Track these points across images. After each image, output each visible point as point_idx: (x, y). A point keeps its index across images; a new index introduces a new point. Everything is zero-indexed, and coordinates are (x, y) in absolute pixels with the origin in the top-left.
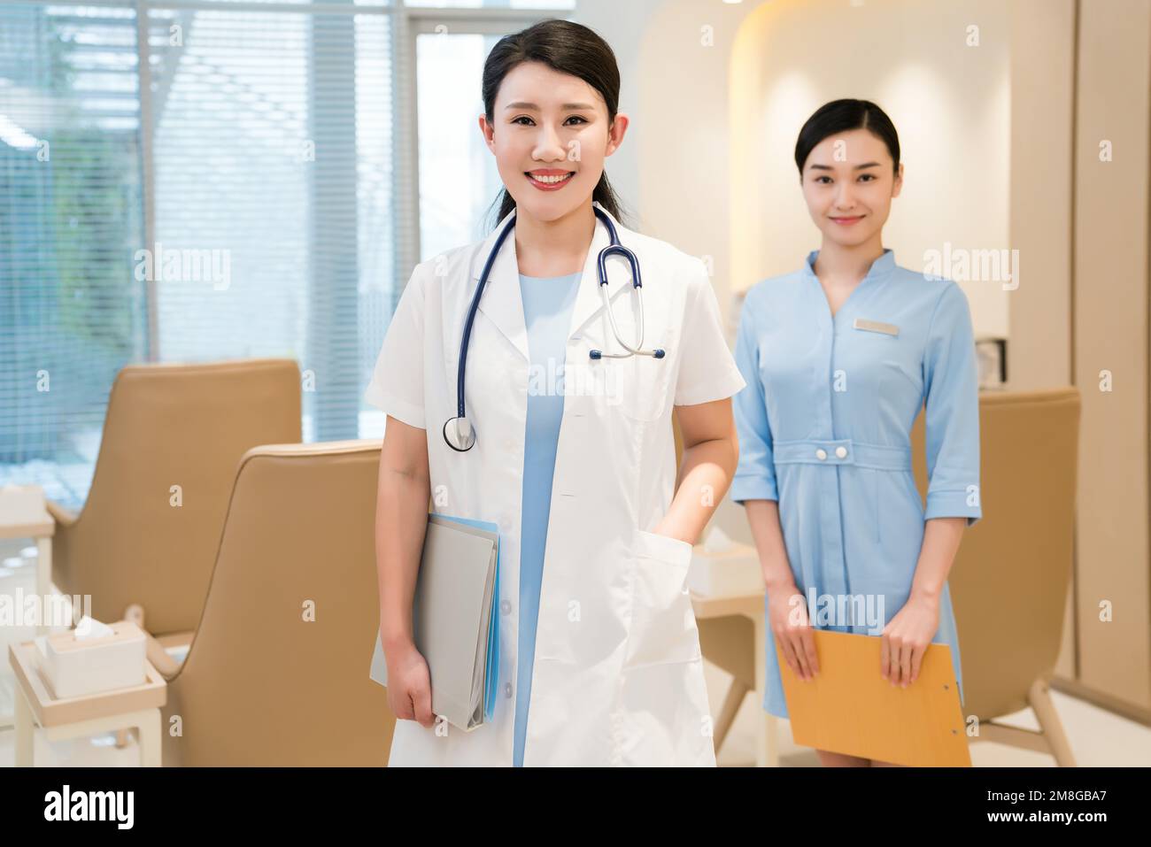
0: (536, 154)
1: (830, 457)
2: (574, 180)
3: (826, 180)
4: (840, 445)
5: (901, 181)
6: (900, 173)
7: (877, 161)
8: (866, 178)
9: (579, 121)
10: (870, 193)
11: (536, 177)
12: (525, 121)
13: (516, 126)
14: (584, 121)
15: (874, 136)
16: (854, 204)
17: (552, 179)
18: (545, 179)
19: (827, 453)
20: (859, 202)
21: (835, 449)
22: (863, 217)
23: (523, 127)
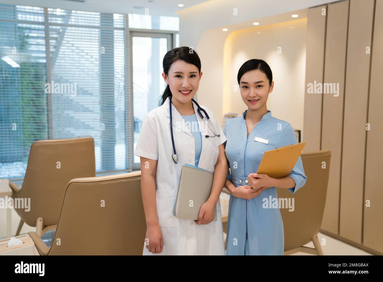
0: (183, 86)
1: (243, 183)
2: (192, 92)
3: (246, 87)
4: (247, 179)
5: (273, 87)
6: (272, 84)
7: (263, 80)
8: (259, 86)
9: (193, 76)
10: (261, 92)
11: (182, 92)
12: (178, 76)
13: (177, 78)
14: (195, 76)
15: (262, 72)
16: (255, 95)
17: (187, 92)
18: (185, 92)
19: (242, 182)
20: (257, 95)
21: (245, 180)
22: (259, 99)
23: (178, 78)
